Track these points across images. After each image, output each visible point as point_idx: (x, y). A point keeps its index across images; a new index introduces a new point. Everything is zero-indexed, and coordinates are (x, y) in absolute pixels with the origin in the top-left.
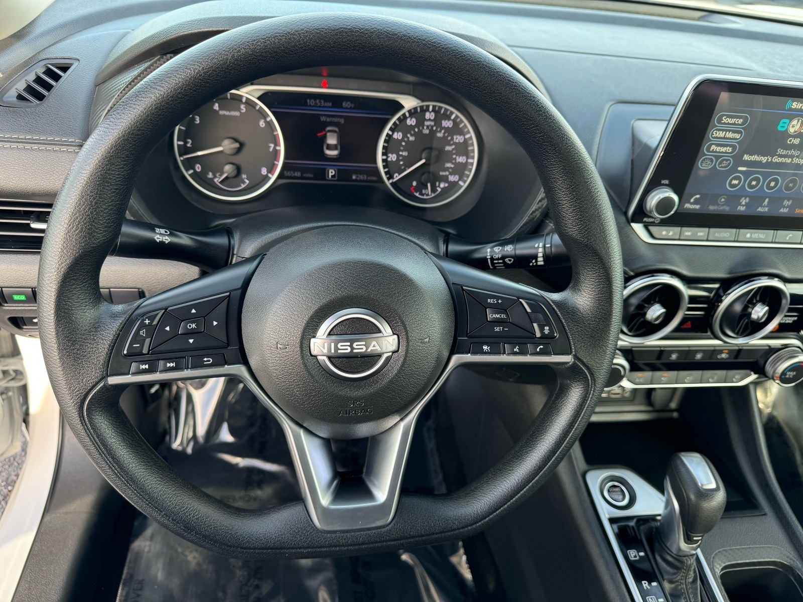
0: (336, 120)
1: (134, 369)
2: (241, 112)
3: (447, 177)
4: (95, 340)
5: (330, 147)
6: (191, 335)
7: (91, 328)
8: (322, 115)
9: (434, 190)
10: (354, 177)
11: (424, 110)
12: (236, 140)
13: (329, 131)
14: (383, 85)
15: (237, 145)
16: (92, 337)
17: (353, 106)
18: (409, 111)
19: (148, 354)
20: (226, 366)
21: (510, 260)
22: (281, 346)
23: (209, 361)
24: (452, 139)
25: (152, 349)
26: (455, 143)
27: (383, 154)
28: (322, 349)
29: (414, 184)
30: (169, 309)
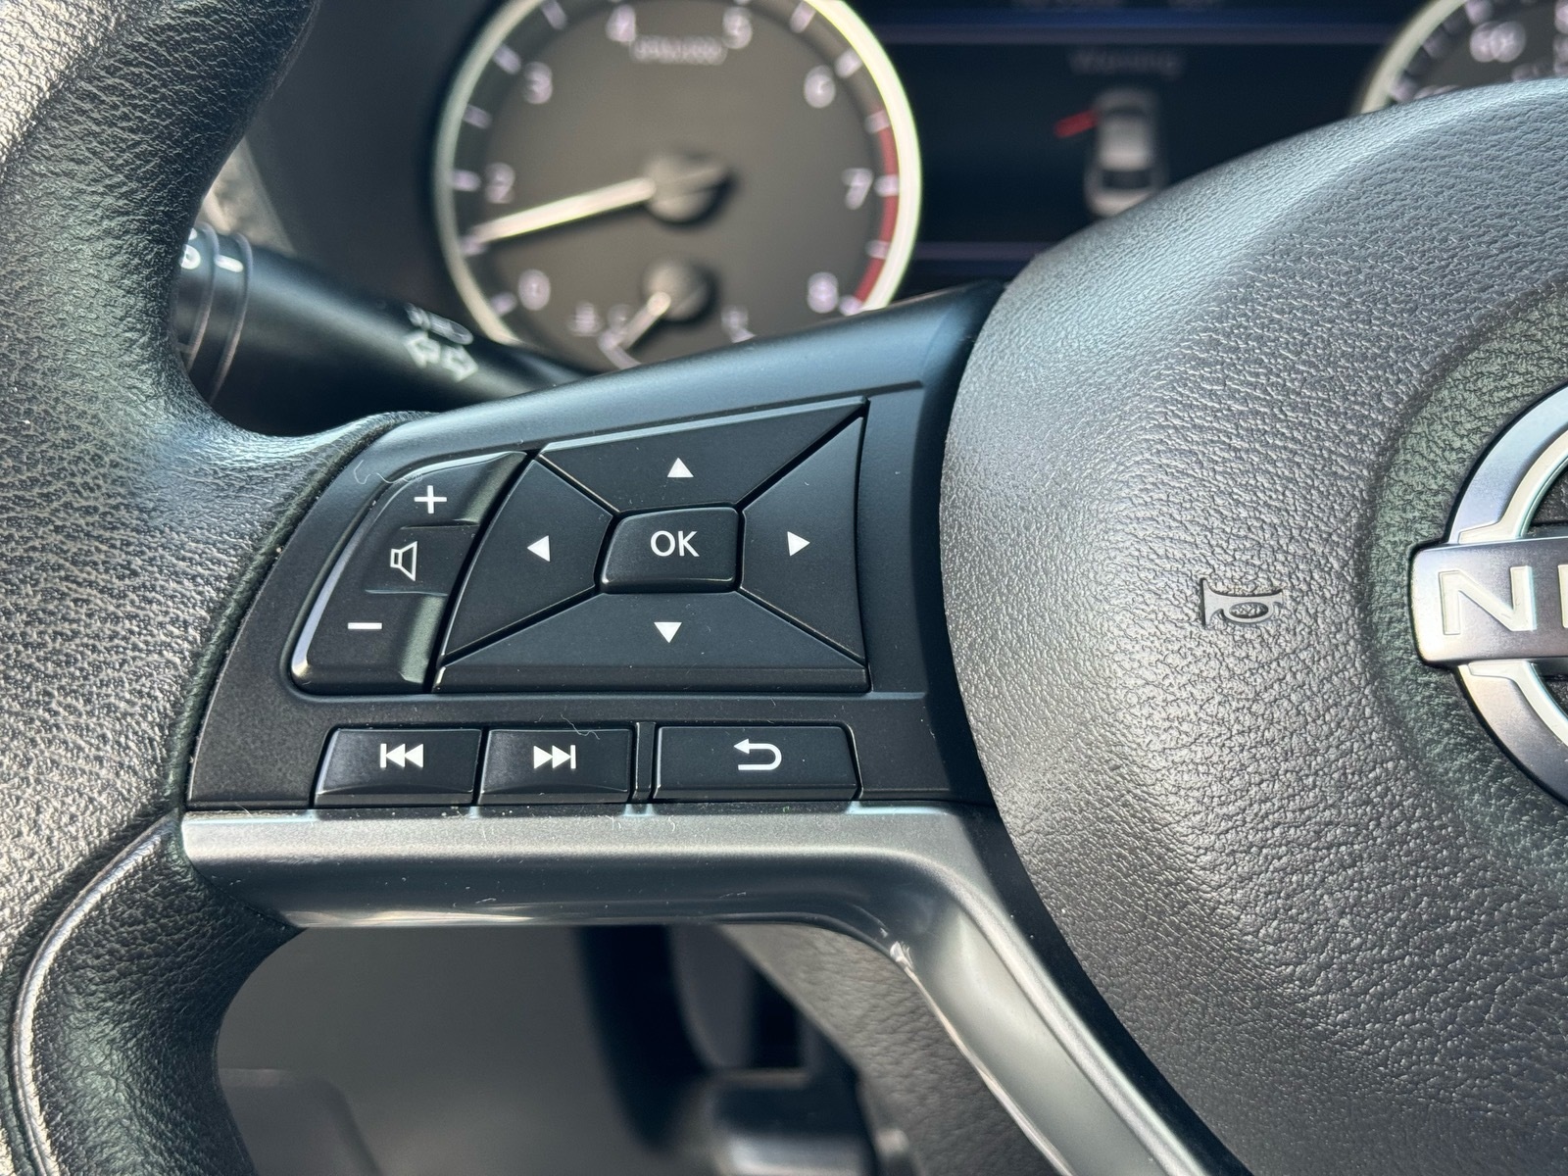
1: (340, 766)
4: (134, 574)
6: (669, 601)
7: (116, 507)
13: (1111, 113)
16: (120, 558)
19: (427, 686)
20: (855, 809)
22: (1226, 604)
23: (768, 757)
25: (448, 659)
28: (1500, 609)
30: (550, 447)
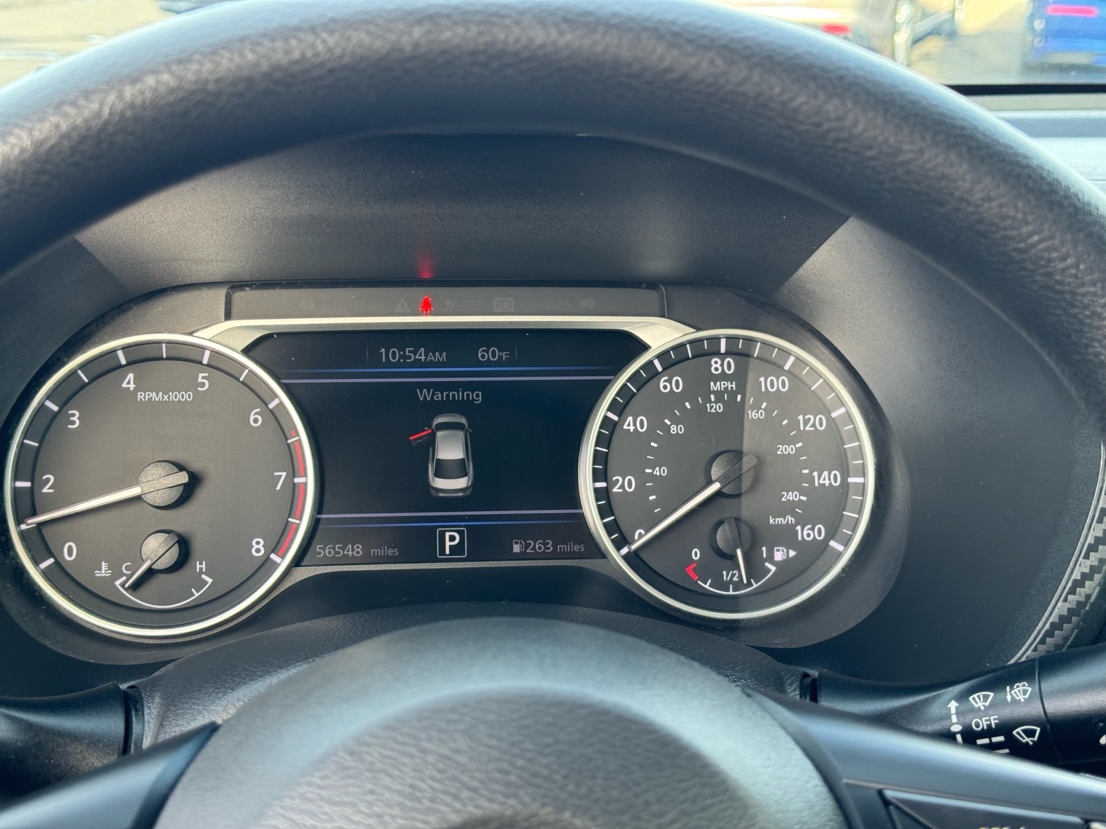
0: (459, 396)
2: (196, 393)
3: (790, 529)
5: (443, 470)
8: (421, 386)
9: (754, 569)
10: (517, 548)
11: (704, 351)
12: (181, 468)
13: (442, 426)
14: (586, 295)
15: (183, 478)
17: (504, 355)
18: (662, 356)
21: (1030, 733)
24: (794, 424)
26: (801, 436)
27: (597, 476)
29: (696, 554)
